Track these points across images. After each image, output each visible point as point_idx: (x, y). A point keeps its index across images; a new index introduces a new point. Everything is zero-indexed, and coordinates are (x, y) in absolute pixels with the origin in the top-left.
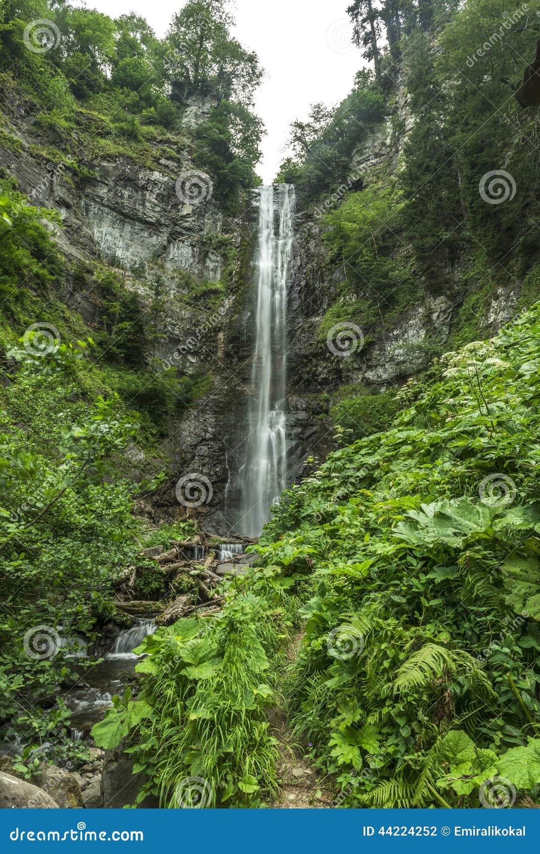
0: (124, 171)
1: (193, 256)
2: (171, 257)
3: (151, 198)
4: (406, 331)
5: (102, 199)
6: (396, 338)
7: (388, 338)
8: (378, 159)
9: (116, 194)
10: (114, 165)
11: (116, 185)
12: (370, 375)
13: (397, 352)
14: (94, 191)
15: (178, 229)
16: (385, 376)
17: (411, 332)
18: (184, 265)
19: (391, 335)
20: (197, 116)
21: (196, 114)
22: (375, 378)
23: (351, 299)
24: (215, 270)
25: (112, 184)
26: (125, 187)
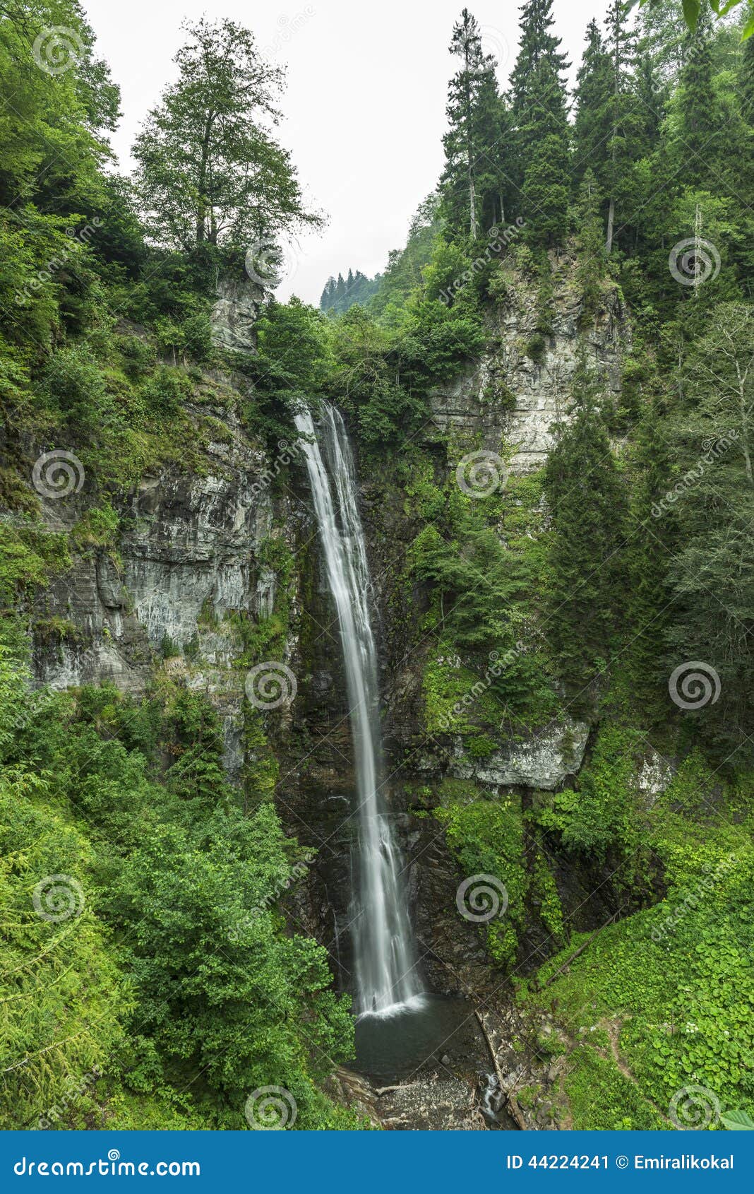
0: (170, 490)
1: (245, 584)
2: (220, 596)
3: (204, 523)
4: (538, 748)
5: (142, 549)
6: (525, 752)
7: (514, 749)
8: (466, 418)
9: (161, 536)
10: (155, 484)
11: (161, 519)
12: (483, 775)
13: (524, 767)
14: (133, 540)
15: (229, 551)
16: (500, 781)
17: (544, 753)
18: (235, 603)
19: (519, 746)
20: (232, 322)
21: (231, 318)
22: (488, 779)
23: (454, 663)
24: (266, 595)
25: (154, 519)
26: (172, 518)
